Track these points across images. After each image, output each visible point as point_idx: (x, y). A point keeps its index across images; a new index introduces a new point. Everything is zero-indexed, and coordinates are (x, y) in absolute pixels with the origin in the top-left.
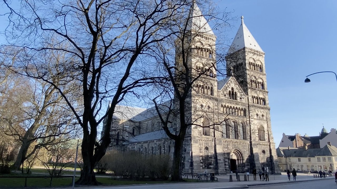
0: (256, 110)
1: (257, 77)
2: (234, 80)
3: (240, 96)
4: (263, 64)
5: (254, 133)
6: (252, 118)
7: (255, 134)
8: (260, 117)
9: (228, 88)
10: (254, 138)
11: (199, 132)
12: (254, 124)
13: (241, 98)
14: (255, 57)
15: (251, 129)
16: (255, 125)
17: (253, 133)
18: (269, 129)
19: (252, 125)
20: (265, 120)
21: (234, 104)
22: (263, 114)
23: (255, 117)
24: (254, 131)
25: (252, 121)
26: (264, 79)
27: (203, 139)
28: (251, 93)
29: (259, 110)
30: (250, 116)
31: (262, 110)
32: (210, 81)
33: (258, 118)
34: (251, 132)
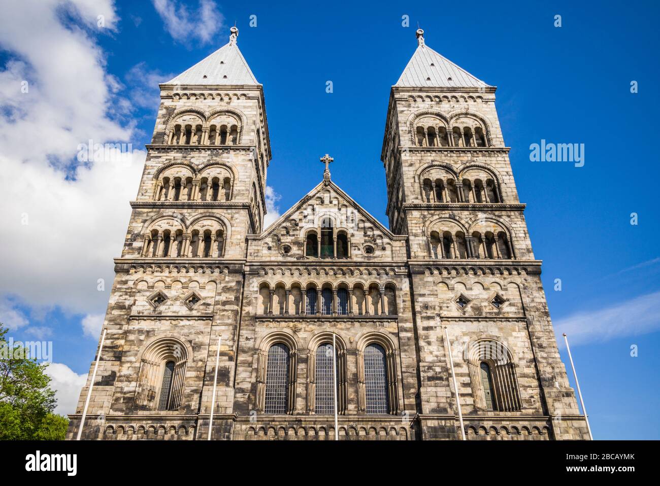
0: (452, 282)
1: (458, 167)
2: (333, 194)
3: (365, 241)
4: (487, 121)
5: (441, 379)
6: (429, 318)
7: (444, 383)
8: (478, 309)
9: (300, 225)
10: (438, 403)
11: (124, 399)
12: (442, 340)
13: (369, 250)
14: (445, 108)
15: (421, 364)
16: (447, 344)
17: (430, 379)
18: (540, 355)
19: (429, 343)
20: (511, 315)
21: (331, 273)
22: (501, 293)
23: (454, 310)
24: (438, 369)
25: (427, 329)
26: (498, 166)
27: (134, 425)
28: (424, 222)
29: (471, 278)
30: (418, 308)
31: (489, 279)
32: (214, 211)
33: (467, 315)
34: (422, 374)
